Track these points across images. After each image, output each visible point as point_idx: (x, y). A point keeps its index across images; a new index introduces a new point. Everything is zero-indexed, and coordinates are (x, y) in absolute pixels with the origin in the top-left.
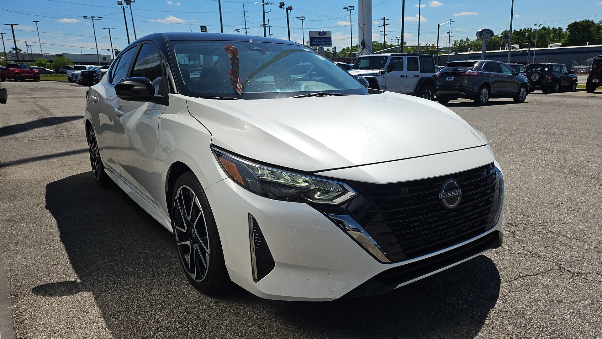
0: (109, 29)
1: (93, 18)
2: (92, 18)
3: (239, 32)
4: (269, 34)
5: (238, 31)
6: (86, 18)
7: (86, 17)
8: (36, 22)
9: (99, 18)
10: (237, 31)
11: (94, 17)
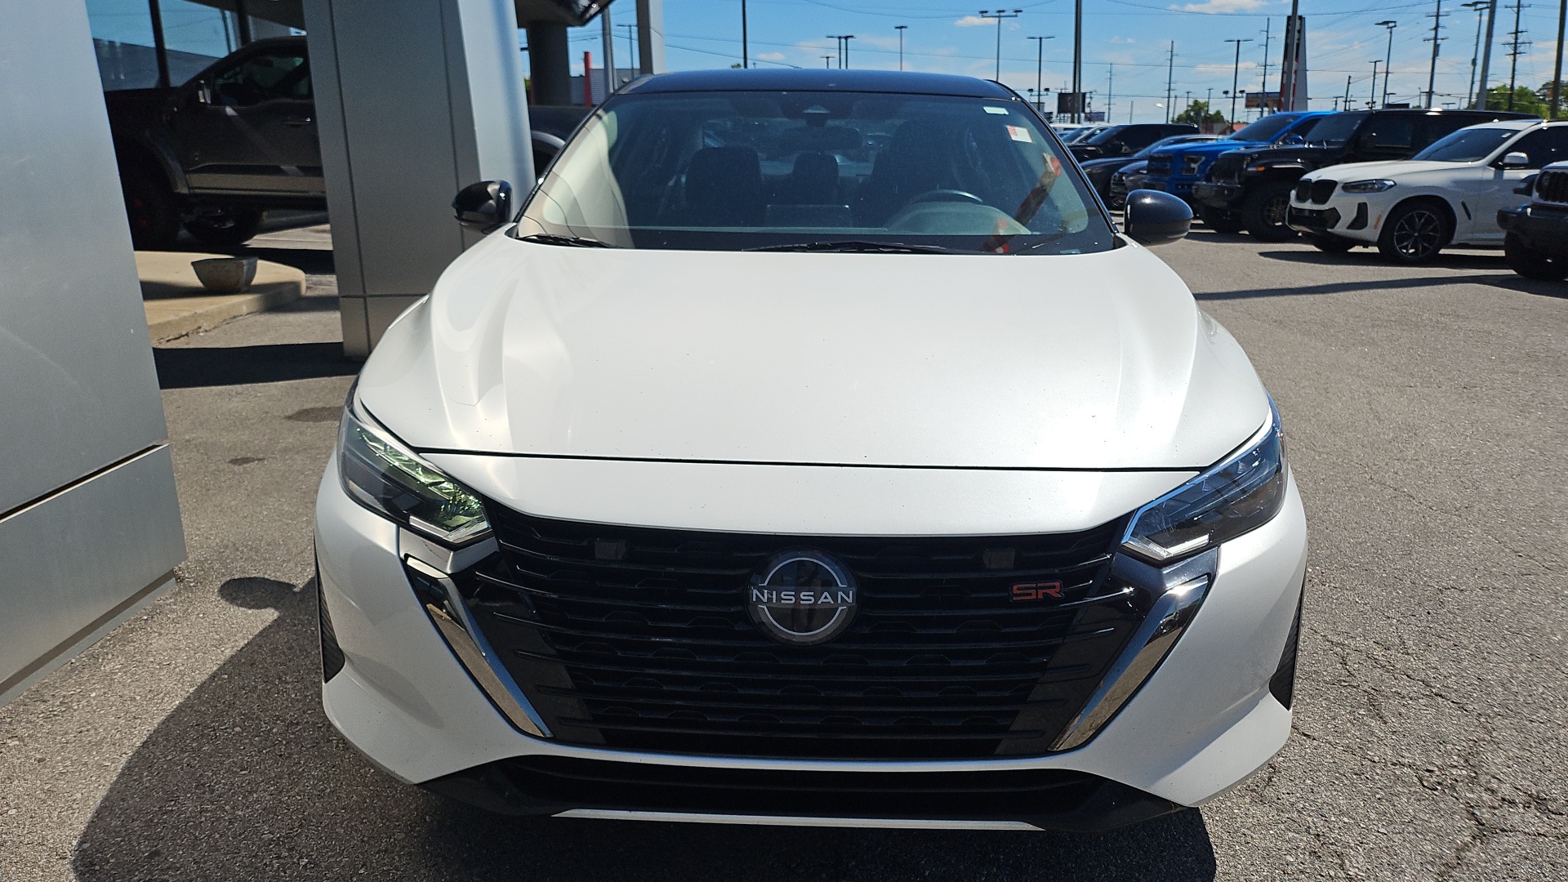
0: (1041, 38)
1: (1002, 14)
2: (998, 14)
3: (1391, 28)
4: (1514, 30)
5: (1391, 25)
6: (985, 14)
7: (986, 12)
8: (901, 27)
9: (1014, 14)
10: (1386, 26)
11: (1003, 11)
